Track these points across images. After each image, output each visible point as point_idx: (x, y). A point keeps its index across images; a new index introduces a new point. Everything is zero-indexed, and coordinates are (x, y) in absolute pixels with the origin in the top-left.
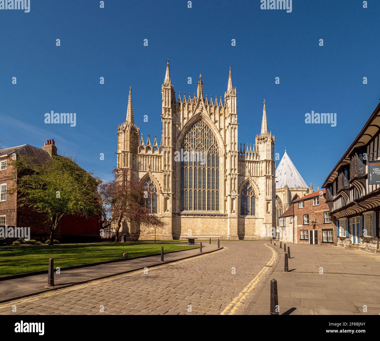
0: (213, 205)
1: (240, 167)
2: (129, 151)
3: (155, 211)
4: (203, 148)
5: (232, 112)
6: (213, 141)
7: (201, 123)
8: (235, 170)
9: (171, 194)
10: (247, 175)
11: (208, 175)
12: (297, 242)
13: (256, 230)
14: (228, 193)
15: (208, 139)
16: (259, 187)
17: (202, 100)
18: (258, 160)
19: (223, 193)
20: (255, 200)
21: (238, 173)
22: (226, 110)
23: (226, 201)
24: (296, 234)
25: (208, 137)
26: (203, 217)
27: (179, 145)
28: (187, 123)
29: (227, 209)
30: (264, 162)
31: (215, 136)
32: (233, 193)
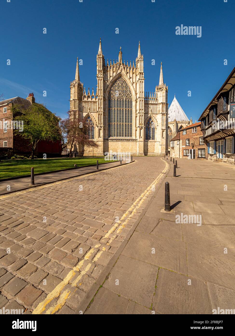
0: (128, 134)
1: (146, 108)
2: (77, 99)
3: (93, 138)
4: (122, 96)
5: (140, 71)
6: (129, 91)
7: (121, 79)
8: (142, 110)
9: (102, 126)
10: (150, 113)
11: (126, 114)
12: (181, 157)
13: (155, 150)
14: (138, 125)
15: (125, 90)
16: (157, 121)
17: (122, 64)
18: (157, 103)
19: (135, 125)
20: (155, 130)
21: (144, 112)
22: (137, 70)
23: (136, 130)
24: (181, 152)
25: (125, 88)
26: (122, 141)
27: (107, 95)
28: (112, 79)
29: (137, 136)
30: (161, 104)
31: (130, 88)
32: (141, 125)
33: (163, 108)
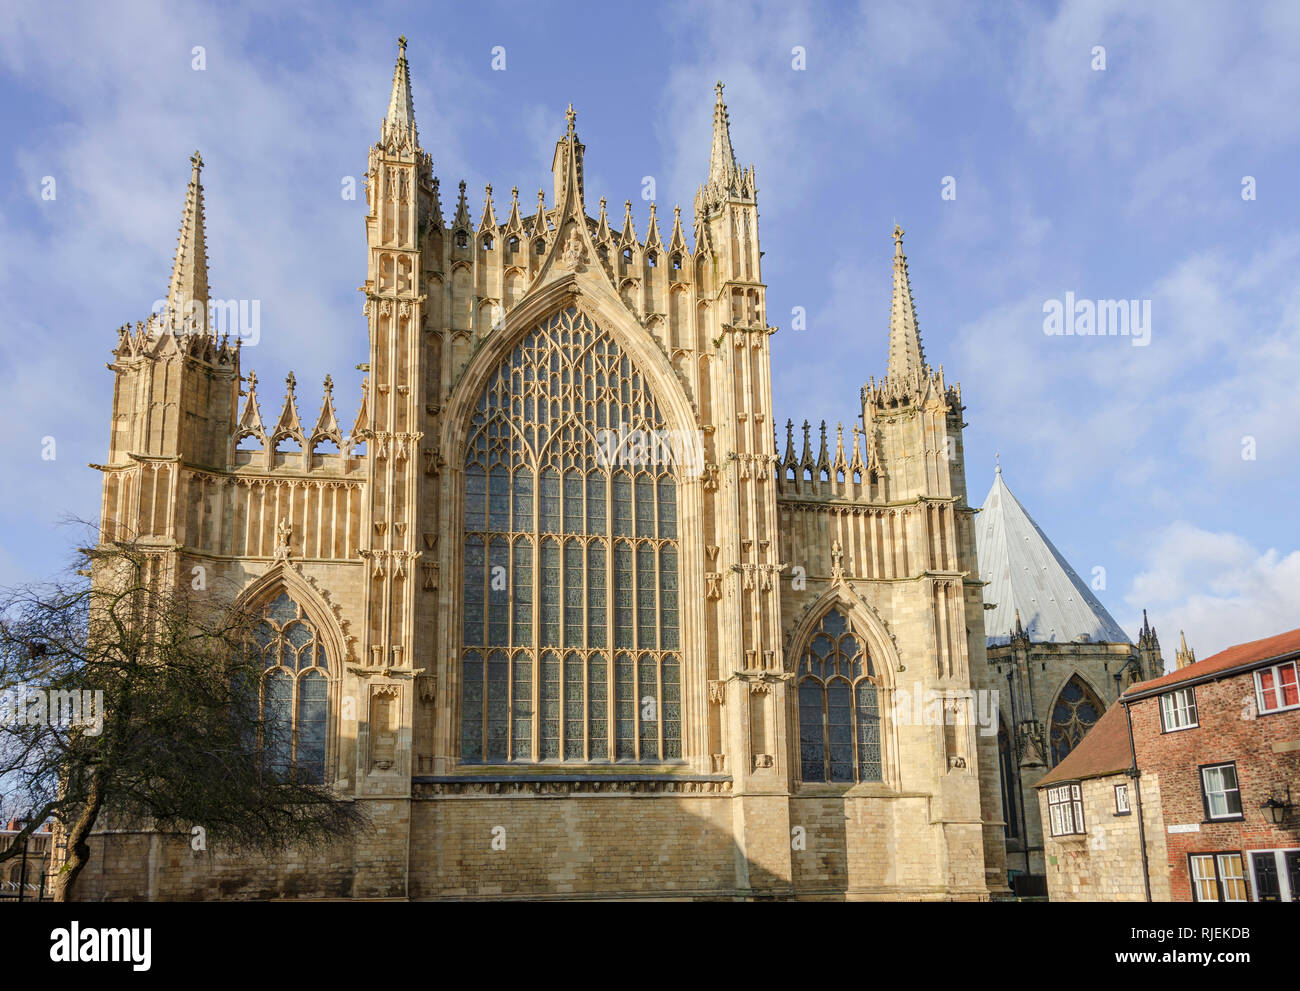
0: (647, 733)
1: (791, 534)
2: (173, 454)
4: (590, 443)
5: (736, 274)
6: (643, 411)
7: (576, 324)
8: (763, 548)
9: (407, 674)
13: (891, 861)
14: (729, 662)
16: (896, 631)
17: (581, 219)
18: (883, 502)
19: (702, 668)
20: (875, 701)
21: (781, 563)
22: (708, 265)
23: (715, 705)
24: (1163, 878)
25: (615, 393)
26: (589, 794)
27: (457, 430)
29: (728, 750)
30: (911, 508)
31: (651, 388)
32: (759, 667)
33: (937, 536)
